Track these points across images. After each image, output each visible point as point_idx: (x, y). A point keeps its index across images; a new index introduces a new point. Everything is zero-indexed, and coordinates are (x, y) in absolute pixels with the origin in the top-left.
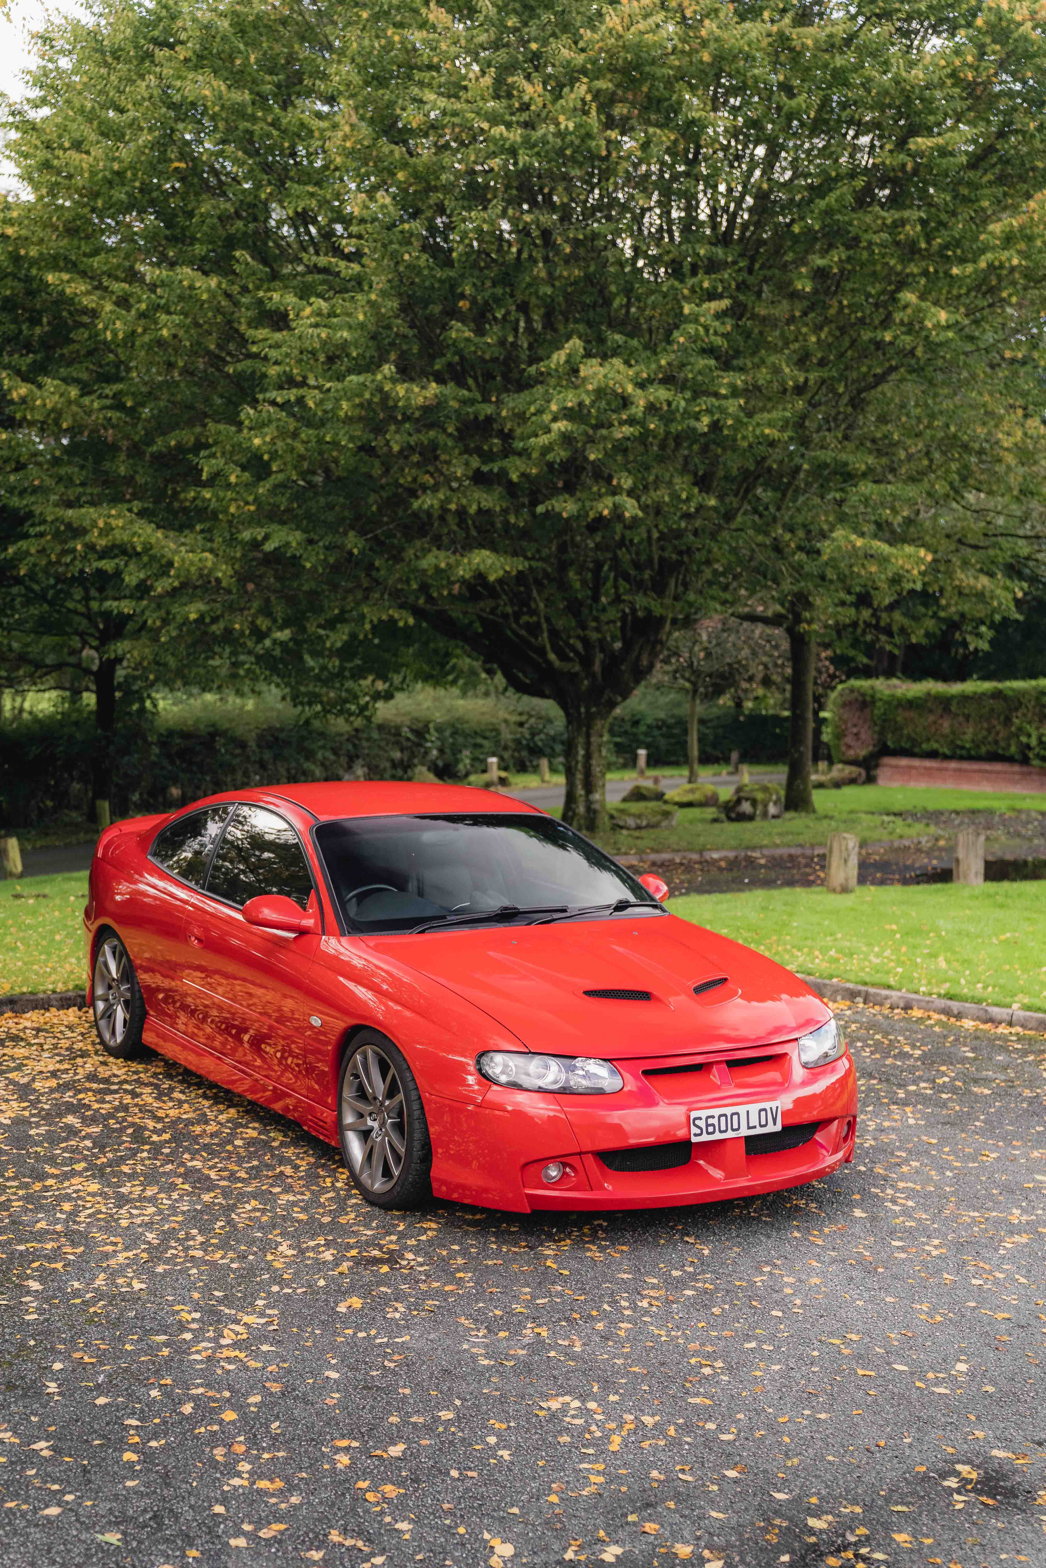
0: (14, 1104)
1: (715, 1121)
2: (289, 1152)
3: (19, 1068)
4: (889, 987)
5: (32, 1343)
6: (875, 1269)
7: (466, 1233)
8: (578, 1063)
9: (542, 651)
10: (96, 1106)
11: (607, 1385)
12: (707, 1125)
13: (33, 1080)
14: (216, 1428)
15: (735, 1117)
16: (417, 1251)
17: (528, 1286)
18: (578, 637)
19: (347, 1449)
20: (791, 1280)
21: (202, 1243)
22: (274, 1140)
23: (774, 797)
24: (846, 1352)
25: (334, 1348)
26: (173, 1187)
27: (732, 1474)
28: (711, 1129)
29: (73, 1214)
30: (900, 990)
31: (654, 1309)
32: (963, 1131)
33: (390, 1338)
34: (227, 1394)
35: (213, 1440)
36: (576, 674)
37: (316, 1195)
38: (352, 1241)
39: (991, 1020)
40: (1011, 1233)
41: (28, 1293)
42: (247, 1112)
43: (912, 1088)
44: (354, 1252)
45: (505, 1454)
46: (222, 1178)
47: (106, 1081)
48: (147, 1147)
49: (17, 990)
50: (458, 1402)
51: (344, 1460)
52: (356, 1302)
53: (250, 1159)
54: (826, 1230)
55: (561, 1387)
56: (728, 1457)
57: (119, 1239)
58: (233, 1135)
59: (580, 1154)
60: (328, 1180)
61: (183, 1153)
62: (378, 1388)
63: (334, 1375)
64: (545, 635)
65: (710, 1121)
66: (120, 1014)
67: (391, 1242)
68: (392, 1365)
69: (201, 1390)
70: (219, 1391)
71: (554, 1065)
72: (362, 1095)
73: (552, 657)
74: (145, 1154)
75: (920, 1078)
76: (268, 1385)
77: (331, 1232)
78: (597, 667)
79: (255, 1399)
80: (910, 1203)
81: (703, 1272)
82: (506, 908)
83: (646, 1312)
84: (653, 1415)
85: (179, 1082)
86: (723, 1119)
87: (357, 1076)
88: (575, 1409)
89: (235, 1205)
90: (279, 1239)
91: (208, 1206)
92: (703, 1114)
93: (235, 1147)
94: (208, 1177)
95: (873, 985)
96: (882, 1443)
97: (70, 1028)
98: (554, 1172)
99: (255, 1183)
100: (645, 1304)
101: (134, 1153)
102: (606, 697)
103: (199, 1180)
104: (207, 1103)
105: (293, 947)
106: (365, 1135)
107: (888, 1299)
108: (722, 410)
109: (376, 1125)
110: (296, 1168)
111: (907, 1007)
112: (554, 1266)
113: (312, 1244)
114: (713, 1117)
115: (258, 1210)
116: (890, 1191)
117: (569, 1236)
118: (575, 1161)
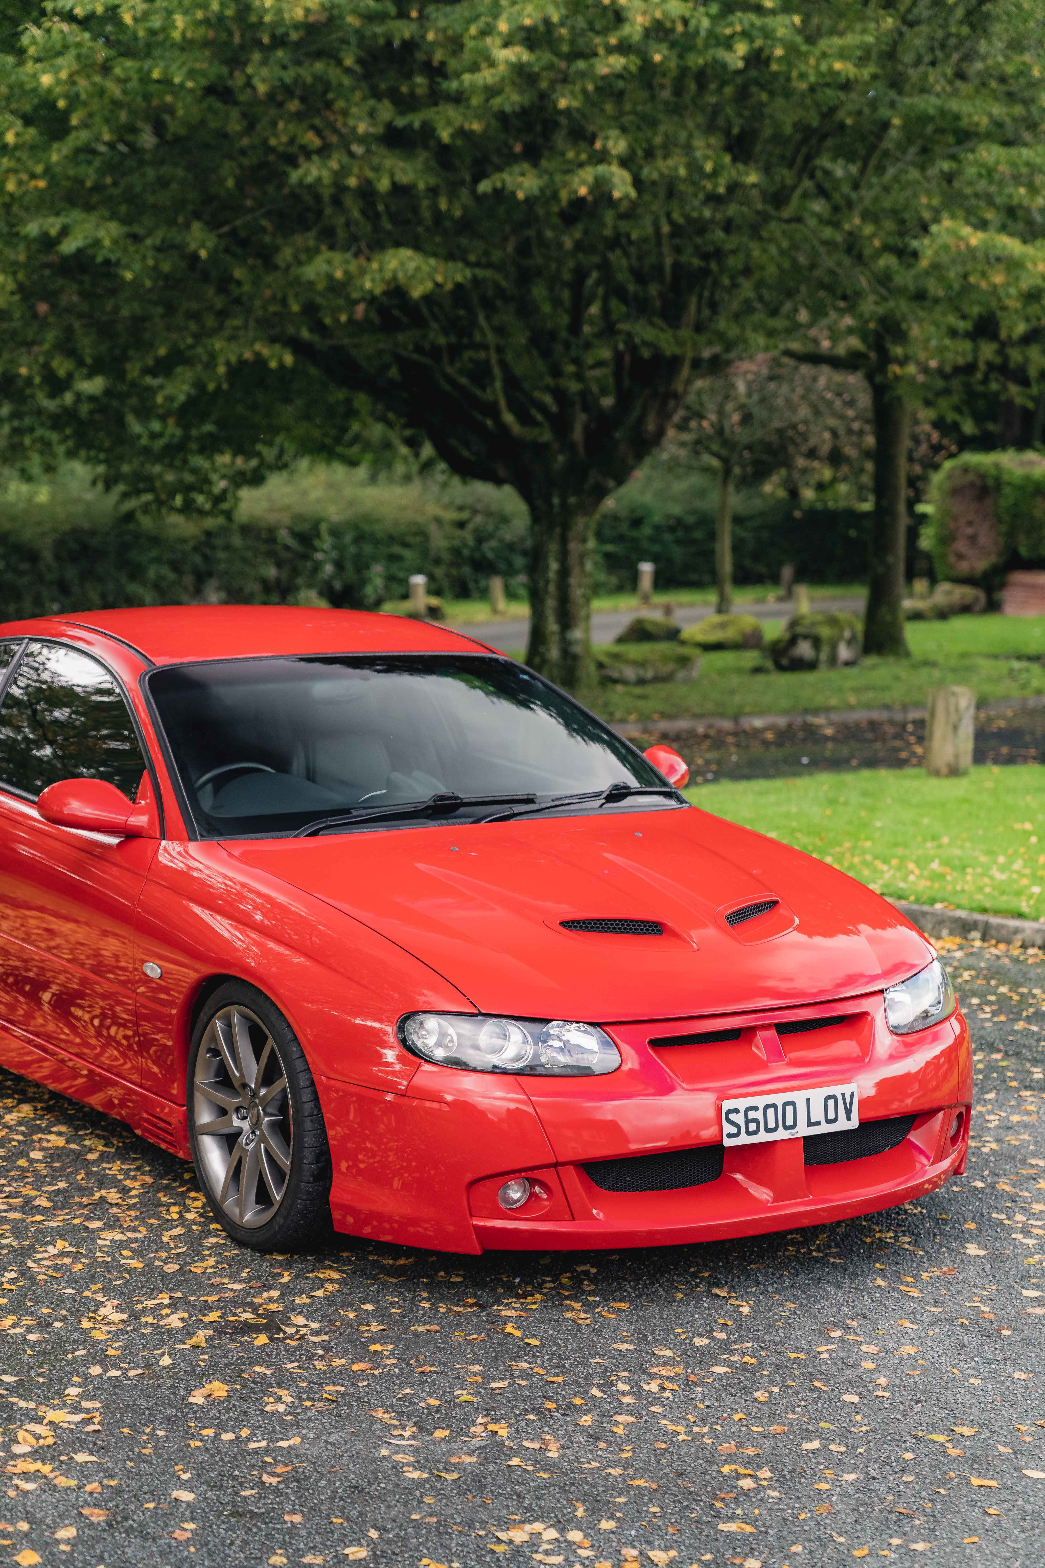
1: (759, 1114)
2: (114, 1169)
4: (1020, 916)
6: (998, 1332)
7: (384, 1284)
8: (553, 1028)
9: (493, 410)
11: (598, 1506)
12: (748, 1121)
15: (789, 1109)
16: (309, 1312)
17: (479, 1362)
18: (548, 389)
20: (872, 1349)
22: (90, 1150)
23: (847, 634)
24: (954, 1452)
25: (185, 1456)
28: (752, 1127)
30: (1036, 919)
31: (668, 1394)
33: (270, 1440)
34: (24, 1526)
36: (546, 446)
37: (155, 1233)
38: (211, 1299)
42: (48, 1109)
44: (214, 1316)
46: (13, 1208)
50: (374, 1534)
52: (219, 1389)
53: (54, 1179)
54: (925, 1276)
55: (529, 1509)
58: (28, 1144)
59: (556, 1165)
60: (174, 1209)
62: (254, 1515)
63: (186, 1496)
64: (498, 385)
65: (752, 1115)
67: (271, 1300)
68: (274, 1481)
70: (12, 1522)
71: (516, 1032)
72: (224, 1080)
73: (508, 418)
76: (86, 1511)
77: (179, 1286)
78: (578, 434)
79: (67, 1533)
81: (741, 1340)
82: (442, 798)
83: (656, 1399)
84: (666, 1549)
86: (771, 1112)
87: (216, 1052)
88: (549, 1542)
89: (31, 1247)
90: (100, 1297)
92: (741, 1104)
93: (31, 1161)
95: (997, 912)
98: (516, 1193)
99: (63, 1215)
100: (654, 1387)
102: (591, 481)
105: (117, 858)
106: (230, 1141)
107: (1017, 1375)
108: (767, 33)
109: (246, 1125)
110: (125, 1191)
112: (518, 1333)
113: (150, 1303)
114: (756, 1108)
115: (68, 1255)
116: (1019, 1217)
117: (540, 1288)
118: (548, 1176)
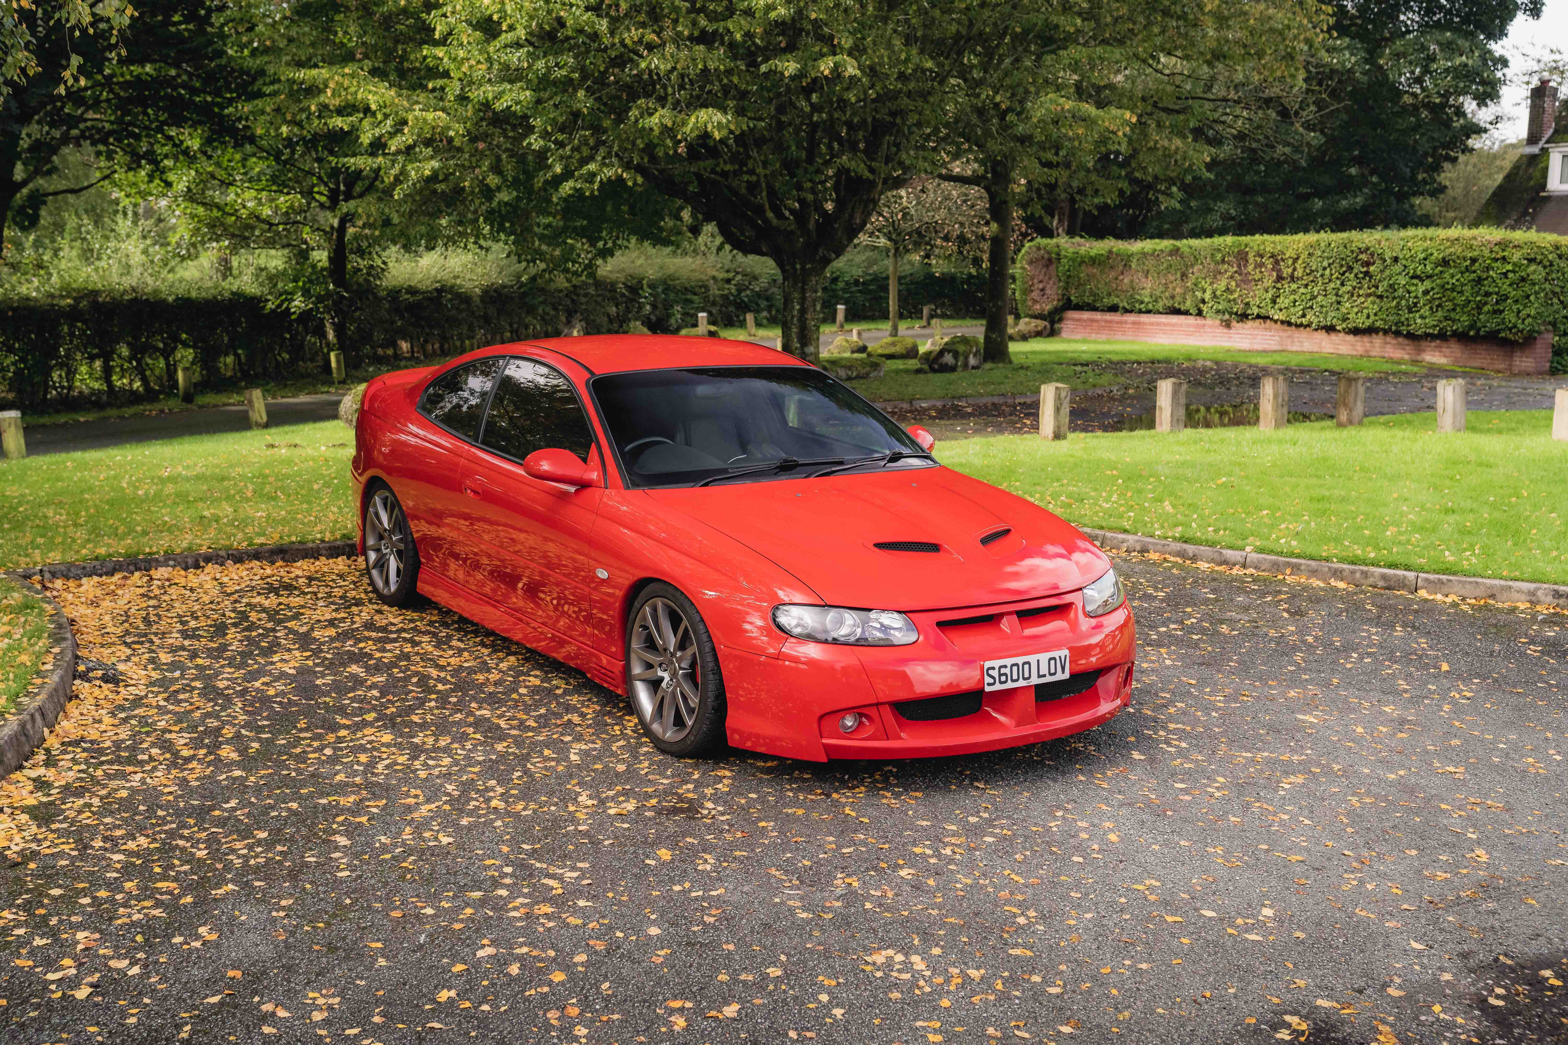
0: (297, 654)
1: (1007, 671)
2: (574, 700)
3: (296, 617)
4: (1125, 531)
5: (348, 901)
6: (1165, 811)
7: (761, 780)
8: (873, 615)
9: (760, 210)
10: (378, 655)
11: (927, 937)
12: (1000, 675)
13: (312, 629)
14: (546, 989)
15: (1026, 667)
16: (715, 800)
17: (831, 835)
18: (794, 198)
19: (682, 1010)
20: (1084, 824)
21: (502, 795)
22: (558, 688)
23: (974, 349)
24: (1152, 898)
25: (652, 903)
26: (465, 737)
27: (1066, 1029)
28: (1003, 678)
29: (371, 765)
30: (1135, 534)
31: (958, 857)
32: (1219, 671)
33: (705, 891)
34: (552, 953)
35: (545, 1003)
36: (792, 233)
37: (607, 743)
38: (650, 790)
39: (1225, 562)
40: (1287, 773)
41: (337, 848)
42: (526, 660)
43: (1164, 629)
44: (654, 801)
45: (838, 1012)
46: (512, 728)
47: (384, 629)
48: (434, 696)
49: (286, 540)
50: (783, 958)
51: (680, 1023)
52: (665, 854)
53: (537, 708)
54: (1109, 773)
55: (882, 940)
56: (1061, 1013)
57: (419, 792)
58: (516, 682)
59: (877, 704)
60: (617, 728)
61: (470, 702)
62: (702, 945)
63: (654, 931)
64: (764, 194)
65: (1003, 671)
66: (393, 564)
67: (688, 791)
68: (712, 920)
69: (525, 950)
70: (543, 950)
71: (849, 618)
72: (651, 646)
74: (433, 704)
75: (1169, 619)
76: (591, 943)
77: (627, 781)
78: (812, 225)
79: (581, 958)
80: (1184, 745)
81: (998, 818)
82: (785, 461)
83: (951, 861)
84: (978, 968)
85: (455, 629)
86: (1015, 669)
87: (645, 628)
88: (900, 963)
89: (528, 754)
90: (577, 789)
91: (502, 756)
92: (996, 663)
93: (520, 695)
94: (498, 727)
95: (1111, 529)
96: (1208, 994)
97: (341, 576)
98: (849, 722)
99: (545, 732)
100: (948, 851)
101: (422, 702)
102: (820, 254)
103: (490, 729)
104: (486, 651)
105: (573, 500)
106: (655, 685)
107: (1182, 843)
110: (583, 715)
111: (1144, 551)
112: (853, 814)
113: (611, 793)
114: (1005, 667)
115: (553, 759)
116: (1162, 733)
117: (862, 782)
118: (873, 712)
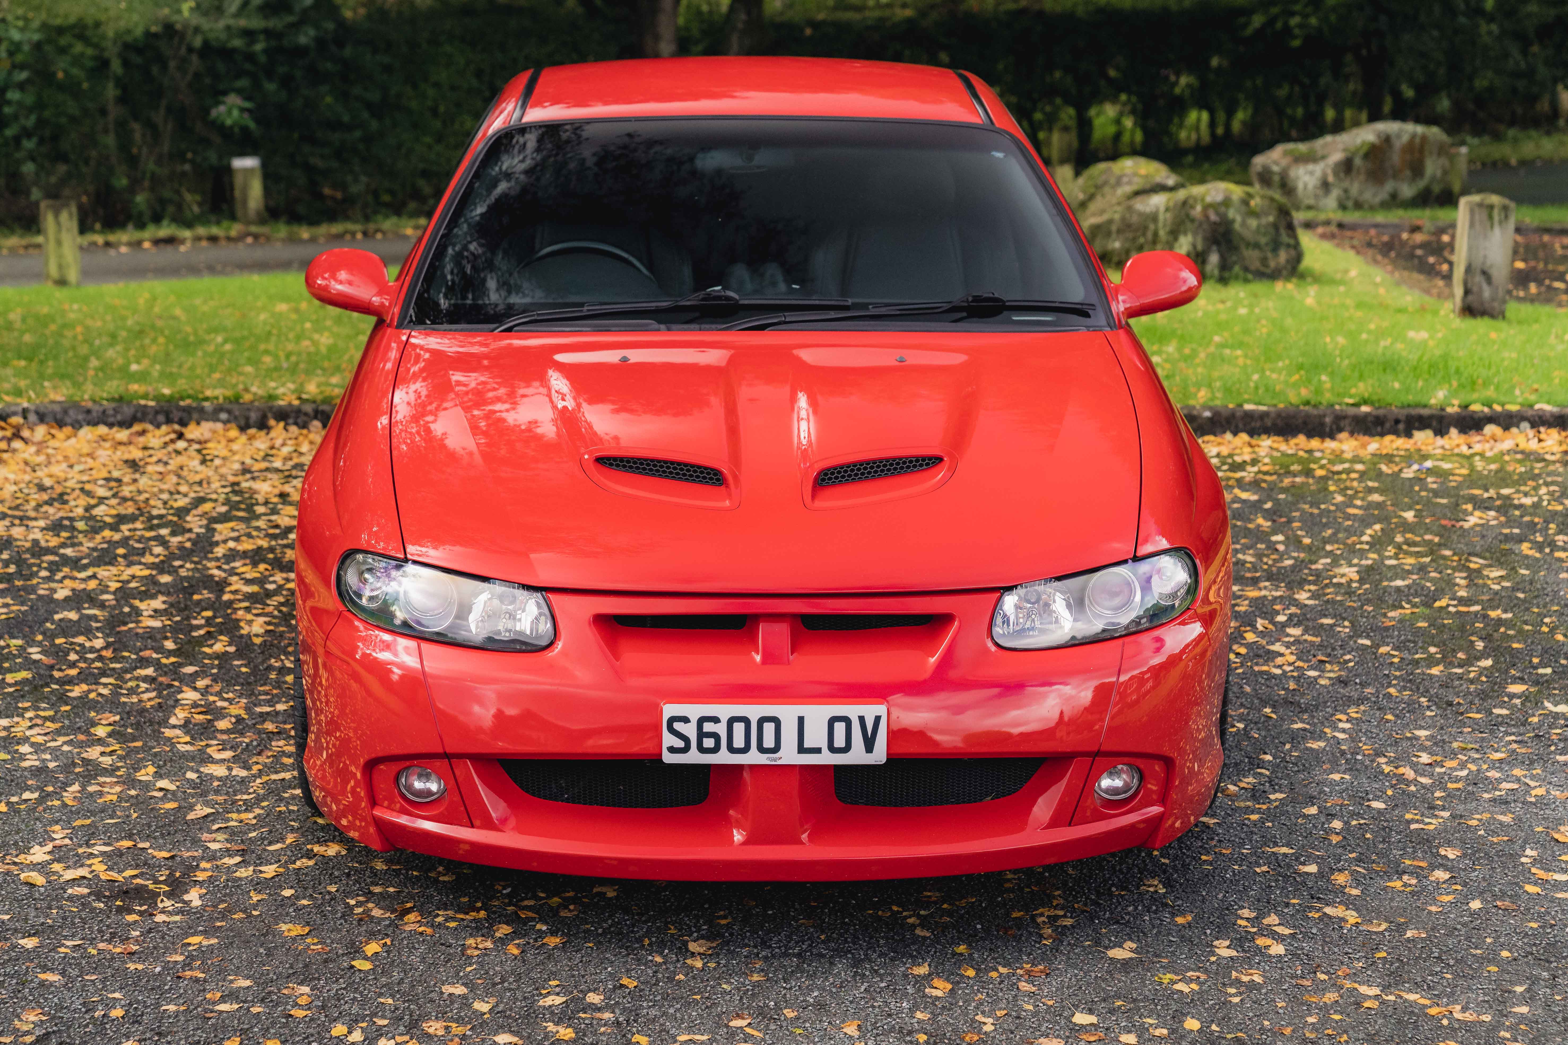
1: (721, 729)
12: (701, 735)
15: (769, 728)
28: (709, 743)
38: (166, 855)
54: (999, 971)
59: (446, 757)
65: (708, 727)
80: (1275, 949)
86: (739, 728)
92: (694, 711)
98: (424, 783)
112: (373, 951)
113: (100, 849)
114: (716, 720)
115: (133, 783)
116: (1274, 919)
